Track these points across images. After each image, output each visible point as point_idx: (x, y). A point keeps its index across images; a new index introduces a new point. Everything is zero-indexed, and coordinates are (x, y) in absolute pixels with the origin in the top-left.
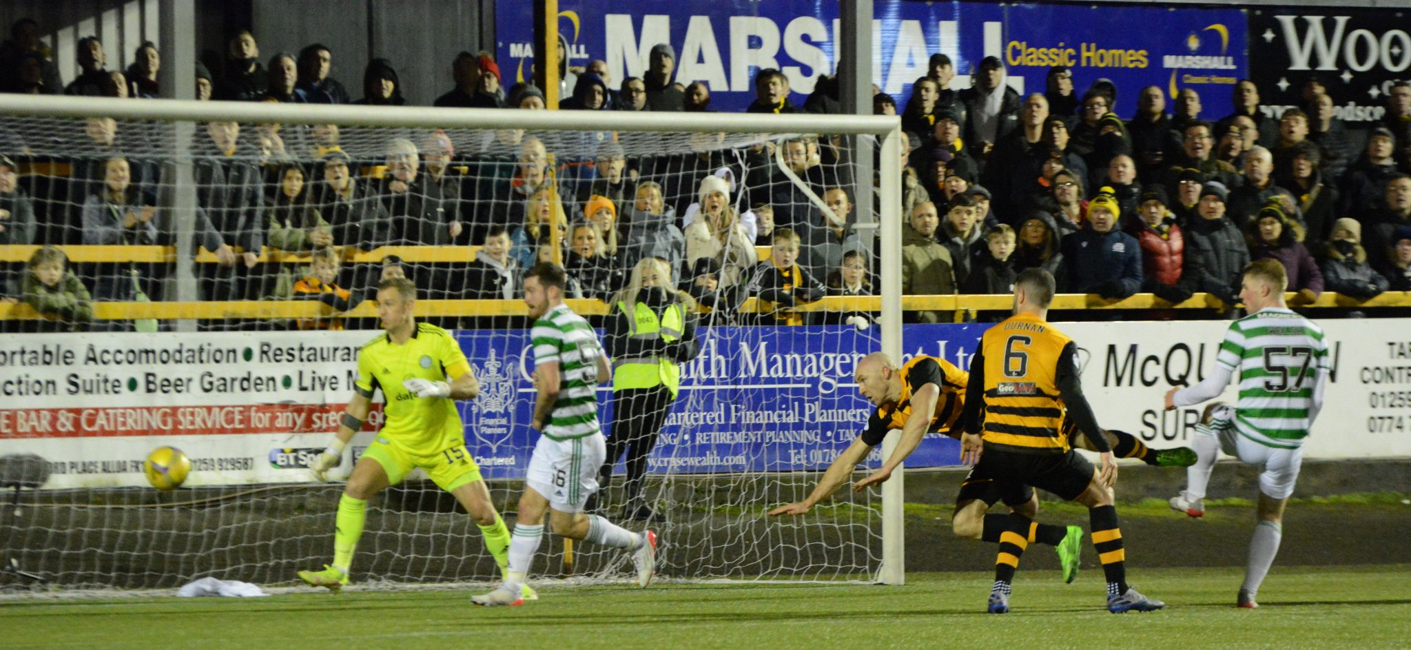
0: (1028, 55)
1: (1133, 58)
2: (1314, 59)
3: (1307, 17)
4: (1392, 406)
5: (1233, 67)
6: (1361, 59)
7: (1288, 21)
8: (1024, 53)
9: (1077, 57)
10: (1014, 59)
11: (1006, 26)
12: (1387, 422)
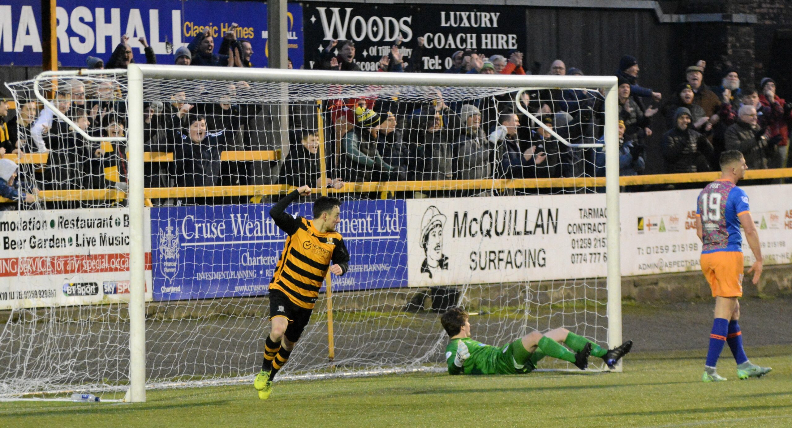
0: (194, 30)
1: (247, 33)
2: (335, 35)
3: (332, 9)
4: (581, 247)
5: (296, 38)
6: (358, 34)
7: (322, 10)
8: (192, 30)
9: (219, 32)
10: (188, 33)
11: (183, 12)
12: (580, 257)
